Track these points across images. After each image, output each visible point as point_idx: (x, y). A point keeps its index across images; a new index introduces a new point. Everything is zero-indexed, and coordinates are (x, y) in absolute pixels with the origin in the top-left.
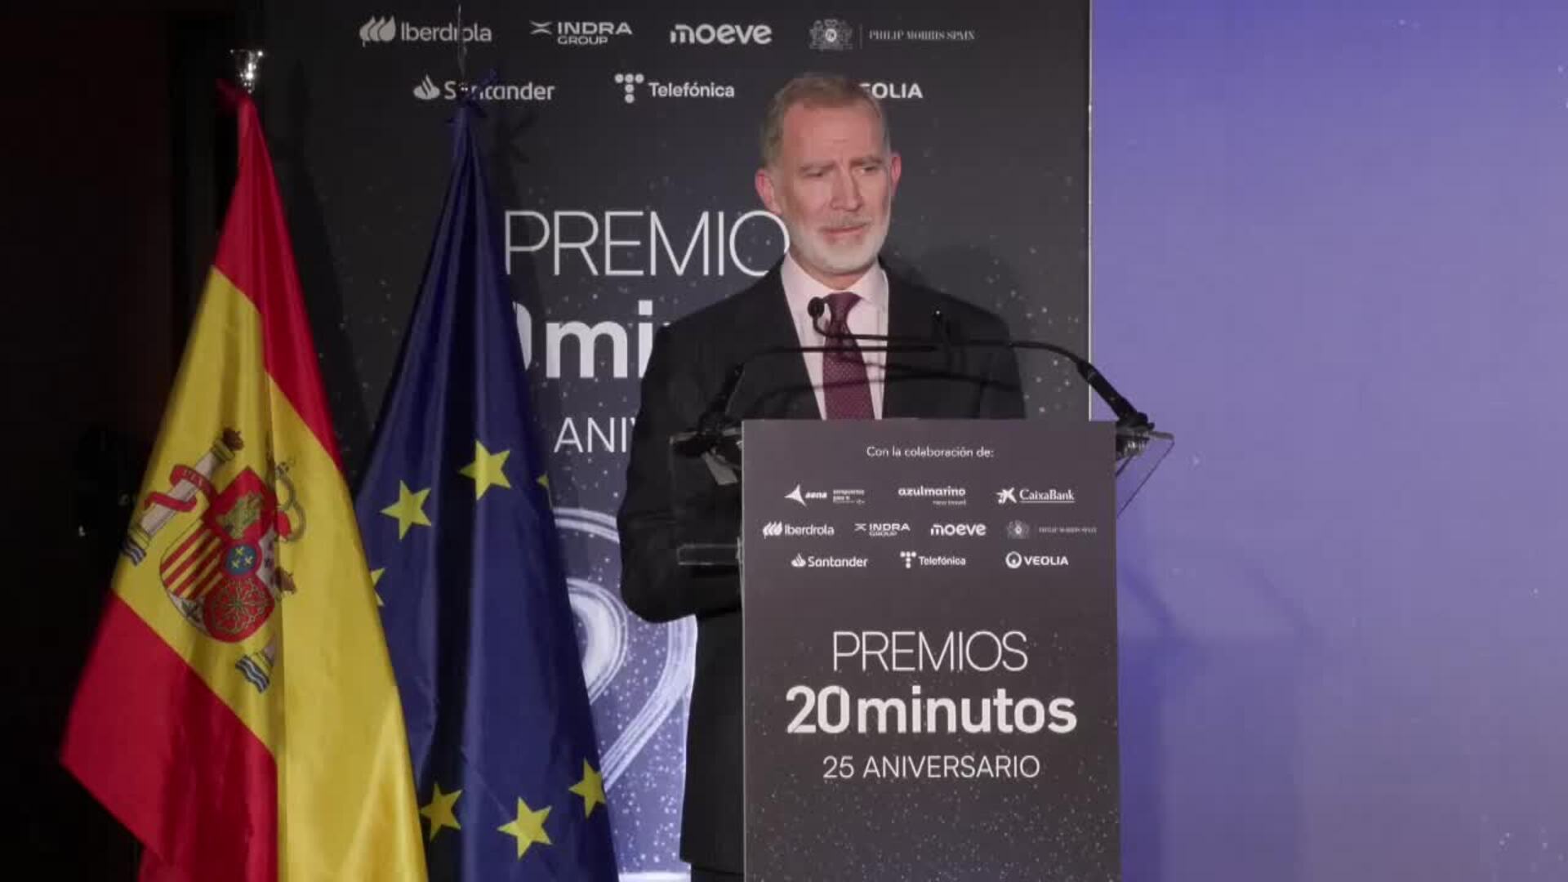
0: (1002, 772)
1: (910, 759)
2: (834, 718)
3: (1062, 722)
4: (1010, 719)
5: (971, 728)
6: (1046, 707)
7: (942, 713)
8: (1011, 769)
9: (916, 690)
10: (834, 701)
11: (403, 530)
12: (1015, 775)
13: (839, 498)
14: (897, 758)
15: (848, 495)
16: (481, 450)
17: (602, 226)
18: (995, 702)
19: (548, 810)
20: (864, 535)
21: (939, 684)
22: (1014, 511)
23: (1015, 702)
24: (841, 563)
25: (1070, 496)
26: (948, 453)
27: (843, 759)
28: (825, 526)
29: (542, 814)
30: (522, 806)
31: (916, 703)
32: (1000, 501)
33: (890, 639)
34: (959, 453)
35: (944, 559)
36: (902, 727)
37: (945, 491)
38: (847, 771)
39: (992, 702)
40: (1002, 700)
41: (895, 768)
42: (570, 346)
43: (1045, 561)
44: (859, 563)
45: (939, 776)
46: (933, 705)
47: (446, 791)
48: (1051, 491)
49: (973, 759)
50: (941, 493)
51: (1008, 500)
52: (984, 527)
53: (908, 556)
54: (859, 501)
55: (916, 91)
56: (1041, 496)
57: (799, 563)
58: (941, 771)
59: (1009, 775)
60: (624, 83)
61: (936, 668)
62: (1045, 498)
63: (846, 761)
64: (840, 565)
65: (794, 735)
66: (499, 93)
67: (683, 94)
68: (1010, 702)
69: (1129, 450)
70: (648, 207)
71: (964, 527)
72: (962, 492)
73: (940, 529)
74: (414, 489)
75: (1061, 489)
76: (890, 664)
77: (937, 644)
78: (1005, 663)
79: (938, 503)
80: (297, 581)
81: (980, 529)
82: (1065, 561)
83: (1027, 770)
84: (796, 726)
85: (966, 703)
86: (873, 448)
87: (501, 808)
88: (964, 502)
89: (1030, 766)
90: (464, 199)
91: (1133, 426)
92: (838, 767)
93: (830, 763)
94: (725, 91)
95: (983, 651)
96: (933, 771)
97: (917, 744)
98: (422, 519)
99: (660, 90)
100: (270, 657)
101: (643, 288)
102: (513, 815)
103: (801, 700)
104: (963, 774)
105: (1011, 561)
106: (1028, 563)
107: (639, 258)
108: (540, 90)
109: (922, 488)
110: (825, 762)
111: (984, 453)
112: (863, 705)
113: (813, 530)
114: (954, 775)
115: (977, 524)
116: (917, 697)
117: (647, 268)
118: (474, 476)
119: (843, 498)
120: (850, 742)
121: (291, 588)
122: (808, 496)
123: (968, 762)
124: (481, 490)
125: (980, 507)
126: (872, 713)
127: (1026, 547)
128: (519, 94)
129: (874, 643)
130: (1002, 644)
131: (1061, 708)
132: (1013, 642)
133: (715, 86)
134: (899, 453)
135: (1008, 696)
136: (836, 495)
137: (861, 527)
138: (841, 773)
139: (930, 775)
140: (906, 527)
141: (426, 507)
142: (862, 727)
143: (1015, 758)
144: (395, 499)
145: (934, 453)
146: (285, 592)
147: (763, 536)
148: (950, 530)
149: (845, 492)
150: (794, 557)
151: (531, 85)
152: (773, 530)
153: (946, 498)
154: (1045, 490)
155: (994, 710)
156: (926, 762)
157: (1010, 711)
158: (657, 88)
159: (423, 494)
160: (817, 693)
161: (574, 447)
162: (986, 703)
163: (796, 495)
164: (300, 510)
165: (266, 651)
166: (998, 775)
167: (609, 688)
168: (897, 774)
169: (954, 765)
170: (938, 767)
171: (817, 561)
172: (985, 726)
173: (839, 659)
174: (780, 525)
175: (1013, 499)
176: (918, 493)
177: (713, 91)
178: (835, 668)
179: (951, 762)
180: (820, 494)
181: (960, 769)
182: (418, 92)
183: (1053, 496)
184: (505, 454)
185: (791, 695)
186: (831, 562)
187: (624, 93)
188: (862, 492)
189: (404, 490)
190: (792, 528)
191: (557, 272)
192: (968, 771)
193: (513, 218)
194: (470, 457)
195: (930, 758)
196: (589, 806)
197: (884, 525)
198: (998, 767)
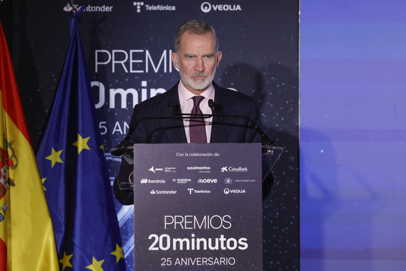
0: (222, 263)
1: (191, 259)
2: (165, 245)
3: (243, 246)
4: (225, 245)
5: (211, 248)
6: (238, 241)
7: (202, 243)
8: (225, 262)
9: (193, 235)
10: (165, 239)
11: (53, 165)
12: (227, 264)
13: (167, 170)
14: (186, 259)
15: (170, 169)
16: (80, 137)
17: (129, 55)
18: (220, 239)
19: (103, 261)
20: (175, 183)
21: (200, 233)
22: (227, 174)
23: (227, 240)
24: (167, 192)
25: (246, 169)
26: (205, 155)
27: (168, 259)
28: (162, 180)
29: (101, 262)
30: (94, 260)
31: (193, 240)
32: (222, 171)
33: (184, 218)
34: (208, 155)
35: (203, 191)
36: (188, 248)
37: (203, 168)
38: (169, 263)
39: (219, 240)
40: (222, 239)
41: (186, 262)
42: (118, 97)
43: (237, 191)
44: (174, 192)
45: (201, 265)
46: (199, 240)
47: (67, 255)
48: (239, 168)
49: (212, 259)
50: (202, 169)
51: (225, 171)
52: (216, 180)
53: (190, 190)
54: (174, 171)
55: (239, 8)
56: (236, 169)
57: (153, 192)
58: (201, 263)
59: (225, 264)
60: (137, 5)
61: (200, 228)
62: (237, 170)
63: (169, 260)
64: (167, 193)
65: (151, 251)
66: (93, 9)
67: (157, 9)
68: (225, 239)
69: (268, 152)
70: (145, 49)
71: (210, 180)
72: (209, 168)
73: (201, 181)
74: (57, 150)
75: (243, 167)
76: (184, 227)
77: (200, 220)
78: (223, 226)
79: (201, 172)
80: (15, 182)
81: (215, 181)
82: (244, 191)
83: (231, 263)
84: (152, 248)
85: (210, 240)
86: (179, 153)
87: (86, 260)
88: (209, 172)
89: (232, 261)
90: (74, 49)
91: (269, 145)
92: (166, 262)
93: (164, 260)
94: (172, 8)
95: (216, 222)
96: (199, 263)
97: (193, 254)
98: (60, 161)
99: (150, 8)
100: (5, 209)
101: (143, 77)
102: (91, 263)
103: (154, 239)
104: (209, 264)
105: (226, 192)
106: (232, 192)
107: (142, 66)
108: (107, 8)
109: (195, 167)
110: (162, 260)
111: (217, 155)
112: (175, 241)
113: (158, 181)
114: (206, 264)
115: (214, 179)
116: (193, 238)
117: (145, 70)
118: (77, 146)
119: (168, 170)
120: (170, 253)
121: (13, 185)
122: (157, 169)
123: (211, 260)
124: (80, 150)
125: (215, 173)
126: (178, 243)
127: (231, 187)
128: (100, 9)
129: (179, 220)
130: (222, 220)
131: (243, 241)
132: (226, 219)
133: (169, 6)
134: (187, 155)
135: (224, 237)
136: (166, 169)
137: (174, 180)
138: (167, 264)
139: (198, 264)
140: (190, 180)
141: (61, 157)
142: (174, 248)
143: (227, 258)
144: (50, 154)
145: (199, 155)
146: (11, 186)
147: (141, 183)
148: (205, 181)
149: (169, 168)
150: (151, 190)
151: (104, 6)
152: (144, 181)
153: (204, 170)
154: (237, 167)
155: (220, 242)
156: (196, 259)
157: (225, 243)
158: (148, 7)
159: (60, 152)
160: (159, 237)
161: (119, 132)
162: (217, 240)
163: (152, 169)
164: (16, 158)
165: (3, 207)
166: (221, 264)
167: (131, 216)
168: (186, 264)
169: (206, 261)
170: (200, 261)
171: (159, 192)
172: (217, 247)
173: (167, 225)
174: (147, 179)
175: (227, 170)
176: (194, 169)
177: (168, 8)
178: (165, 228)
179: (205, 260)
180: (160, 169)
181: (208, 262)
182: (65, 9)
183: (240, 169)
184: (88, 138)
185: (150, 237)
186: (164, 192)
187: (137, 9)
188: (175, 168)
189: (53, 151)
190: (151, 181)
191: (113, 71)
192: (211, 263)
193: (98, 53)
194: (76, 140)
195: (197, 258)
196: (118, 260)
197: (182, 179)
198: (221, 262)
